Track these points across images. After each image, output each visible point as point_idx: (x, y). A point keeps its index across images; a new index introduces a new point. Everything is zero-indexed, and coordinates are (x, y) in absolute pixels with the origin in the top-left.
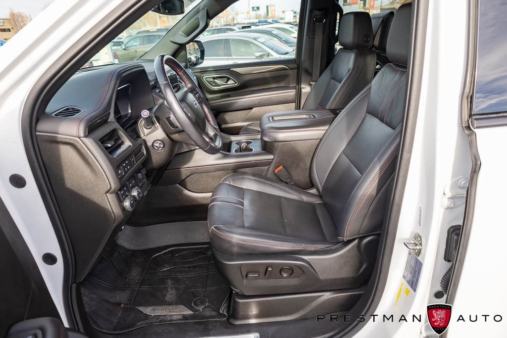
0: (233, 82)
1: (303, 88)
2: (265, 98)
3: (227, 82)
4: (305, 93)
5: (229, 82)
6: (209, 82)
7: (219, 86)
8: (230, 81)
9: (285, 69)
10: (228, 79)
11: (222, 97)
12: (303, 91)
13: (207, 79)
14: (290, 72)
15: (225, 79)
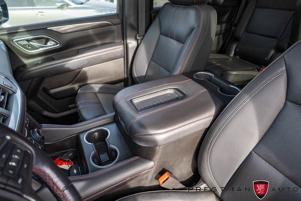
0: (53, 43)
1: (130, 43)
2: (95, 57)
3: (46, 44)
4: (132, 48)
5: (49, 44)
6: (24, 46)
7: (37, 48)
8: (49, 42)
9: (109, 25)
10: (47, 40)
11: (44, 62)
12: (130, 46)
13: (18, 42)
14: (114, 27)
15: (44, 41)
